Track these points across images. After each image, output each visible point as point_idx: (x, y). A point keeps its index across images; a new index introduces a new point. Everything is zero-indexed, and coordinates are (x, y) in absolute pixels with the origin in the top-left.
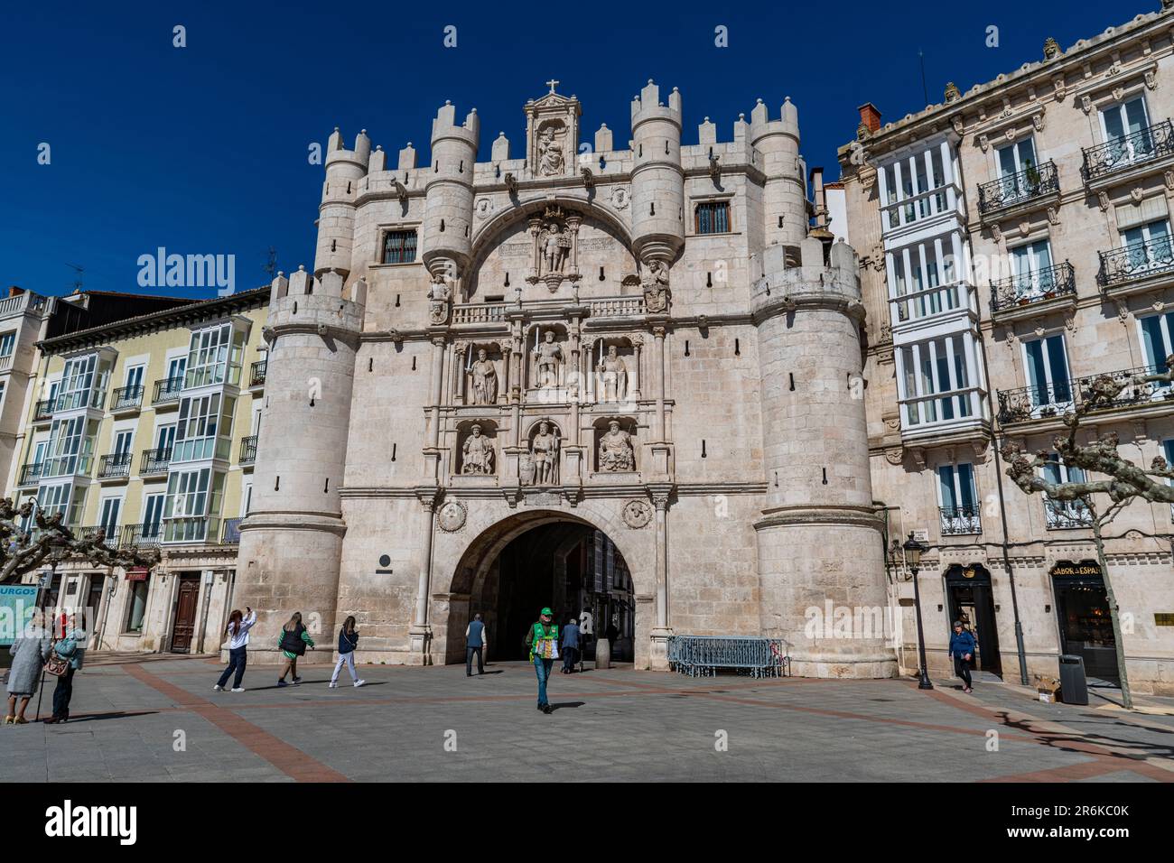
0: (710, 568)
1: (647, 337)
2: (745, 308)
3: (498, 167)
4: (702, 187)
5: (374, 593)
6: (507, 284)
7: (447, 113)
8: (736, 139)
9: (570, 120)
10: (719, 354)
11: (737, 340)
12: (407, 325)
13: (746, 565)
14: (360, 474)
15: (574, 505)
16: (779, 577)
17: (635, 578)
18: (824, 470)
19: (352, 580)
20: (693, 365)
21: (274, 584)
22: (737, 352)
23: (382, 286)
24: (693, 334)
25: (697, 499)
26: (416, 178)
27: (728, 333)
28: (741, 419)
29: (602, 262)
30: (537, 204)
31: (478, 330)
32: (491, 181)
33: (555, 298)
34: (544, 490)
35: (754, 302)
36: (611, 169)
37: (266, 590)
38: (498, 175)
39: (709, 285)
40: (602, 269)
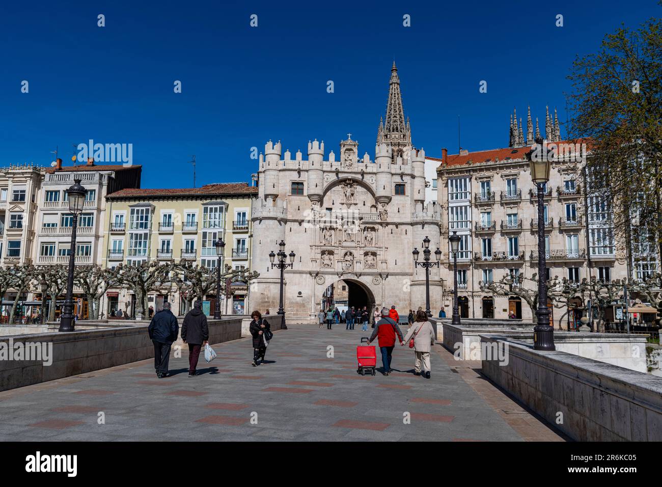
0: (397, 296)
1: (380, 227)
2: (409, 220)
3: (331, 164)
4: (398, 179)
5: (297, 303)
6: (333, 204)
8: (408, 164)
9: (355, 150)
10: (401, 234)
11: (406, 230)
12: (303, 218)
13: (406, 296)
15: (358, 278)
16: (417, 300)
17: (376, 299)
19: (289, 299)
21: (271, 300)
22: (406, 234)
23: (293, 203)
24: (394, 227)
25: (394, 277)
26: (303, 165)
27: (404, 227)
28: (406, 254)
29: (364, 199)
30: (345, 178)
32: (329, 169)
34: (349, 273)
35: (412, 220)
36: (369, 170)
37: (269, 302)
38: (332, 167)
39: (399, 212)
40: (364, 202)
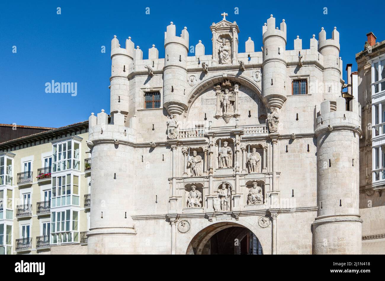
0: (294, 242)
1: (269, 144)
2: (312, 130)
3: (199, 59)
4: (296, 72)
6: (206, 119)
7: (172, 28)
8: (311, 47)
10: (300, 151)
11: (308, 145)
12: (158, 139)
14: (141, 209)
15: (237, 219)
17: (263, 248)
18: (341, 200)
20: (289, 156)
22: (308, 151)
23: (145, 120)
24: (289, 142)
26: (158, 64)
27: (305, 141)
29: (249, 108)
30: (218, 79)
31: (192, 141)
32: (195, 66)
33: (227, 126)
34: (225, 213)
35: (316, 128)
36: (252, 62)
38: (199, 63)
39: (297, 119)
40: (250, 112)
